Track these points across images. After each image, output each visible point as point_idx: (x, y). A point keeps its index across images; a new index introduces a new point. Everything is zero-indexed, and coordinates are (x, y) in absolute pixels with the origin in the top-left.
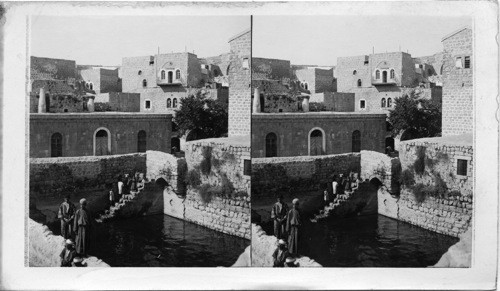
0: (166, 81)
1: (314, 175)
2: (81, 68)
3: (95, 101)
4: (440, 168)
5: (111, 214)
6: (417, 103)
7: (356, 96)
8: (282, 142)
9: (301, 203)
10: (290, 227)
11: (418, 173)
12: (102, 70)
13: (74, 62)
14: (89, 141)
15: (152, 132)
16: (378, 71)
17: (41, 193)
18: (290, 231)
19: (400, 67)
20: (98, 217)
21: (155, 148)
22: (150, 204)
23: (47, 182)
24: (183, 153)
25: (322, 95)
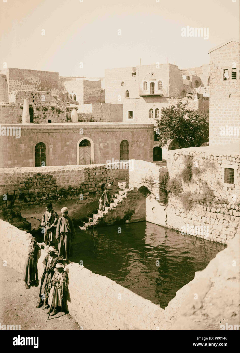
0: (148, 92)
1: (83, 184)
2: (63, 79)
3: (79, 112)
4: (207, 176)
5: (95, 222)
6: (184, 113)
7: (124, 107)
8: (51, 151)
9: (70, 212)
10: (60, 234)
11: (185, 181)
12: (85, 81)
13: (57, 74)
14: (73, 151)
15: (133, 142)
16: (145, 82)
17: (26, 201)
18: (59, 238)
19: (168, 79)
20: (82, 225)
21: (137, 158)
22: (133, 211)
23: (31, 191)
24: (165, 162)
25: (90, 106)
